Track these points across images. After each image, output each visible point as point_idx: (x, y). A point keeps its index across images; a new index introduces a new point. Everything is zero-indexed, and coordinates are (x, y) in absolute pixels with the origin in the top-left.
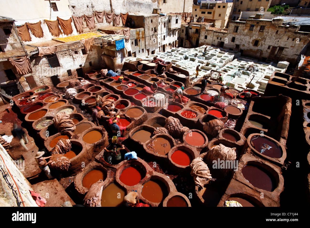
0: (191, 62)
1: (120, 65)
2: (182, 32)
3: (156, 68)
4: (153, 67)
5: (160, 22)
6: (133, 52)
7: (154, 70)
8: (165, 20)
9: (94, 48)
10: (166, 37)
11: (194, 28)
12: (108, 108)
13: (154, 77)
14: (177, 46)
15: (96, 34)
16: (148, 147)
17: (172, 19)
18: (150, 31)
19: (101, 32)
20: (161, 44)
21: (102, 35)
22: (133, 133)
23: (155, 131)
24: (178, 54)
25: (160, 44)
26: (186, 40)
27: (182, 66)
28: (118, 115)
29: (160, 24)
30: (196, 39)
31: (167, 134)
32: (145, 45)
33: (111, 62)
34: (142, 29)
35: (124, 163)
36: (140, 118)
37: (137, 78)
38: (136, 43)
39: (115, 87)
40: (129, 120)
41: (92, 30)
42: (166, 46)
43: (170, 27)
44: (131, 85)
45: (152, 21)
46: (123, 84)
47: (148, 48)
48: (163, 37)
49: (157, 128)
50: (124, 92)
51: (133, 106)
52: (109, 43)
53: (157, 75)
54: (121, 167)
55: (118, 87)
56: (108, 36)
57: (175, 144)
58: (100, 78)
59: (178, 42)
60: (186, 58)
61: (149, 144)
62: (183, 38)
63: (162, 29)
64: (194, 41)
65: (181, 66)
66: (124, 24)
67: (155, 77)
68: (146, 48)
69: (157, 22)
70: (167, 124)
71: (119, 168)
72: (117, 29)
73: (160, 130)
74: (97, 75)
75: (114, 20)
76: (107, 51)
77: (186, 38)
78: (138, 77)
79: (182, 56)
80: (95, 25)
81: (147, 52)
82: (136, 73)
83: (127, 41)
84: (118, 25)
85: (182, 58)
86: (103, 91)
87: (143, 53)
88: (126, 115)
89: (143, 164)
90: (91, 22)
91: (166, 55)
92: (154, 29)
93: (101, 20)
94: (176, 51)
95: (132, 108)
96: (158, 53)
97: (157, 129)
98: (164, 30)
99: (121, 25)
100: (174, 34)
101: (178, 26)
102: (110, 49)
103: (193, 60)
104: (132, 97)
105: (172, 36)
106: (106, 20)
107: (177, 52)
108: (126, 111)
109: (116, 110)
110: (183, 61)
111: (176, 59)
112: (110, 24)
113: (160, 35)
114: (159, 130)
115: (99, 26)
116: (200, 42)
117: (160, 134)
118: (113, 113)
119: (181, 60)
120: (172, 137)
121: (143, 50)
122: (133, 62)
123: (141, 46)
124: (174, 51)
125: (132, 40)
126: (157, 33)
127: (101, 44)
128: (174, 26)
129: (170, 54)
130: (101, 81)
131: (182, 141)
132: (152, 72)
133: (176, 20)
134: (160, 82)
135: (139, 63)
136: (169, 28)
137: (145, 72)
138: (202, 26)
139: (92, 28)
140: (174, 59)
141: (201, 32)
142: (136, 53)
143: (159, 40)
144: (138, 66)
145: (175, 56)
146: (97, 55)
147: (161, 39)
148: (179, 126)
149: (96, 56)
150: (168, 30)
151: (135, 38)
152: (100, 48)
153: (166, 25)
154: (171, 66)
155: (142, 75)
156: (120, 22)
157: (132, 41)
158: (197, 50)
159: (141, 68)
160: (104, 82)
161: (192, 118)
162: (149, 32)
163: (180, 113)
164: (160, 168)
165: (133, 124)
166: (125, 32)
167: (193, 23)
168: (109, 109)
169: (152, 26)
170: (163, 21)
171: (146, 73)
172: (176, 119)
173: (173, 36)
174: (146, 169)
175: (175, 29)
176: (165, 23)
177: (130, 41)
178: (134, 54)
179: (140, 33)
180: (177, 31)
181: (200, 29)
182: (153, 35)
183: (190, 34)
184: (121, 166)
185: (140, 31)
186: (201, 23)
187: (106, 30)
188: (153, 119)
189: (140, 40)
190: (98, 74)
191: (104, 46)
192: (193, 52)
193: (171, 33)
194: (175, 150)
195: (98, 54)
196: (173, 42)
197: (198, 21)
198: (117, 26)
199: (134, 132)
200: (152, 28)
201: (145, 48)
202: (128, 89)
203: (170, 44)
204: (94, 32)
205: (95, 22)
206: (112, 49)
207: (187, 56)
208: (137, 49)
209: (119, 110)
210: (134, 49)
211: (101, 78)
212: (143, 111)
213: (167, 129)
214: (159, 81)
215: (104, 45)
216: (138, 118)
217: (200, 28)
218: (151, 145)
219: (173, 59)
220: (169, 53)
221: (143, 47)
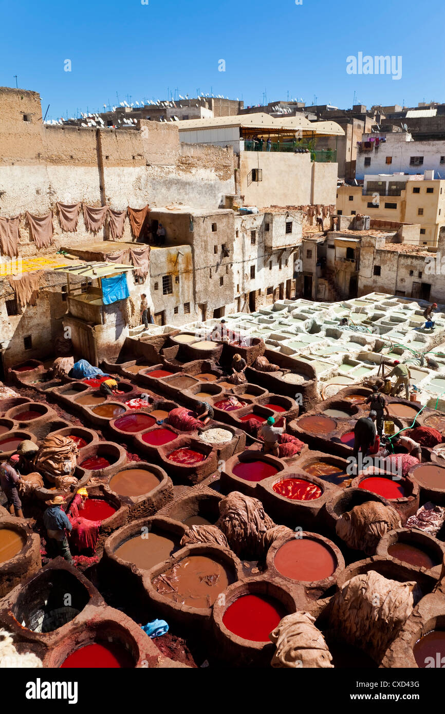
0: (329, 340)
1: (112, 347)
2: (308, 257)
3: (218, 356)
4: (207, 354)
5: (239, 229)
6: (158, 311)
7: (211, 361)
8: (254, 225)
9: (42, 299)
10: (258, 271)
11: (340, 244)
12: (55, 465)
13: (208, 382)
14: (293, 294)
15: (54, 260)
16: (157, 583)
17: (274, 222)
18: (209, 254)
19: (68, 255)
20: (243, 290)
21: (68, 263)
22: (118, 541)
23: (184, 537)
24: (291, 318)
25: (240, 290)
26: (319, 278)
27: (299, 353)
28: (83, 486)
29: (240, 234)
30: (348, 277)
31: (222, 546)
32: (195, 293)
33: (86, 337)
34: (185, 249)
35: (74, 629)
36: (149, 499)
37: (159, 383)
38: (167, 285)
39: (89, 408)
40: (113, 503)
41: (43, 250)
42: (259, 294)
43: (269, 244)
44: (136, 404)
45: (214, 228)
46: (112, 400)
47: (202, 302)
48: (248, 271)
49: (194, 527)
50: (112, 424)
51: (134, 463)
52: (87, 287)
53: (218, 375)
54: (62, 639)
55: (97, 409)
56: (84, 266)
57: (240, 574)
58: (48, 383)
59: (297, 284)
60: (314, 329)
61: (163, 575)
62: (311, 274)
63: (246, 248)
64: (343, 281)
65: (295, 352)
66: (137, 234)
67: (212, 381)
68: (197, 299)
69: (229, 231)
70: (223, 513)
71: (56, 643)
72: (114, 247)
73: (201, 531)
74: (44, 374)
75: (108, 226)
76: (76, 305)
77: (319, 274)
78: (160, 380)
79: (301, 324)
80: (53, 238)
81: (199, 311)
82: (156, 369)
83: (141, 281)
84: (117, 237)
85: (303, 328)
86: (51, 417)
87: (187, 314)
88: (107, 488)
89: (132, 633)
90: (44, 230)
91: (255, 320)
92: (220, 248)
93: (70, 225)
94: (287, 309)
95: (128, 469)
96: (232, 315)
97: (192, 529)
98: (253, 253)
99: (128, 237)
100: (283, 261)
101: (295, 239)
102: (86, 301)
103: (334, 334)
104: (133, 438)
105: (276, 267)
106: (86, 224)
107: (289, 311)
108: (110, 476)
109: (78, 474)
110: (305, 336)
111: (283, 332)
112: (95, 234)
113: (241, 265)
114: (198, 532)
115: (64, 240)
116: (361, 283)
117: (199, 544)
118: (70, 479)
119: (297, 335)
120: (234, 555)
121: (187, 305)
122: (151, 339)
123: (183, 294)
124: (281, 310)
125: (155, 276)
126: (231, 259)
127: (64, 289)
128: (279, 239)
129: (265, 317)
130: (50, 390)
131: (263, 567)
132: (206, 369)
133: (287, 223)
134: (226, 396)
135: (167, 341)
136: (265, 247)
137: (185, 366)
138: (363, 240)
139: (44, 245)
140: (278, 332)
141: (361, 257)
142: (167, 314)
143: (237, 279)
144: (164, 350)
145: (280, 323)
146: (49, 318)
147: (244, 276)
148: (259, 520)
149: (46, 320)
150: (262, 250)
151: (165, 271)
152: (61, 298)
153: (257, 238)
154: (263, 351)
155: (174, 377)
156: (126, 231)
157: (156, 280)
158: (349, 307)
159: (173, 357)
160: (57, 393)
161: (306, 499)
162: (206, 257)
163: (270, 484)
164: (186, 652)
165: (123, 513)
166: (134, 256)
167: (339, 232)
168: (58, 469)
169: (214, 240)
170: (248, 227)
171: (187, 370)
172: (250, 501)
173: (280, 268)
174: (140, 647)
175: (285, 249)
176: (253, 233)
177: (148, 281)
178: (160, 317)
179: (180, 259)
180: (293, 254)
181: (358, 249)
182: (218, 265)
183: (331, 262)
184: (64, 637)
185: (179, 253)
186: (362, 233)
187: (82, 252)
188: (186, 502)
189: (177, 279)
190: (46, 371)
191: (69, 294)
192: (338, 312)
193: (273, 258)
194: (237, 594)
195: (53, 315)
196: (281, 285)
197: (352, 227)
198: (115, 239)
199: (123, 536)
200: (216, 248)
201: (195, 301)
202: (125, 413)
203: (270, 290)
204: (48, 256)
205: (53, 229)
206: (92, 302)
207: (318, 323)
208: (168, 303)
209: (88, 473)
210: (161, 302)
211: (52, 381)
212: (160, 478)
213: (224, 529)
214: (224, 392)
215: (70, 291)
216: (142, 498)
217: (358, 246)
218: (169, 579)
219: (274, 333)
220: (266, 313)
221: (186, 299)
